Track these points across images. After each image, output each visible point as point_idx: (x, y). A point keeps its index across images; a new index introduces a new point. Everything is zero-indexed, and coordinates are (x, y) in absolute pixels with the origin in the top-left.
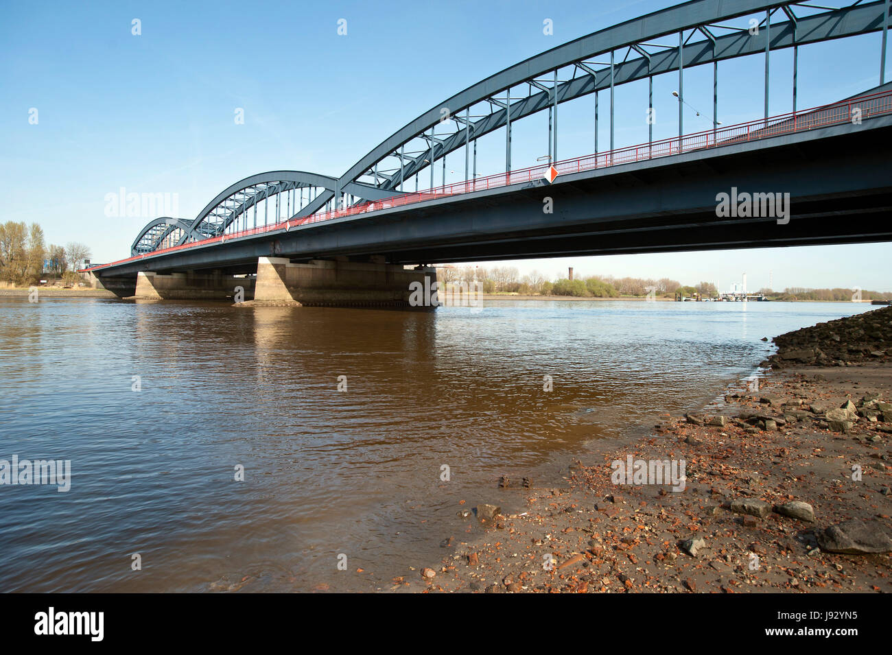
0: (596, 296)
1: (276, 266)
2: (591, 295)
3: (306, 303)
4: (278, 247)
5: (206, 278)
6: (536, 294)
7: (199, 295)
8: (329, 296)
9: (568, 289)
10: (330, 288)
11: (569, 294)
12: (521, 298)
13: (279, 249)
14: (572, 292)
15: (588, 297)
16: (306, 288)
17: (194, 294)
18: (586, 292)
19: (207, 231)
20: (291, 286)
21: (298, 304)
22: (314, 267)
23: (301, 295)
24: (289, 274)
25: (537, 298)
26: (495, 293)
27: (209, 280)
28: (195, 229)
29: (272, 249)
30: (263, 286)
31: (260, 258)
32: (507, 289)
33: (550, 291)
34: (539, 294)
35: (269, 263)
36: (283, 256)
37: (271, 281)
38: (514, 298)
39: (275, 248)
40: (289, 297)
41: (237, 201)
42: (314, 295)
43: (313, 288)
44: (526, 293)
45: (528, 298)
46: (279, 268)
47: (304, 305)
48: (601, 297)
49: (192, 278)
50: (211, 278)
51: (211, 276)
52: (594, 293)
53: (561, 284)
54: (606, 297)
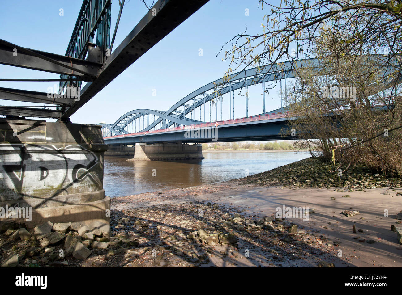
0: (284, 150)
1: (142, 146)
2: (281, 149)
3: (152, 159)
4: (142, 139)
5: (117, 147)
6: (257, 149)
7: (114, 154)
8: (160, 156)
9: (271, 147)
10: (161, 153)
11: (272, 149)
12: (250, 151)
13: (143, 140)
14: (273, 148)
15: (280, 150)
16: (152, 154)
17: (112, 154)
18: (279, 148)
19: (117, 129)
20: (146, 153)
21: (149, 159)
22: (155, 146)
23: (151, 156)
24: (146, 149)
25: (257, 151)
26: (238, 149)
27: (118, 148)
28: (113, 128)
29: (140, 140)
30: (137, 153)
31: (136, 144)
32: (245, 147)
33: (263, 148)
34: (258, 149)
35: (139, 145)
36: (144, 143)
37: (140, 151)
38: (247, 151)
39: (141, 140)
40: (146, 157)
41: (128, 118)
42: (155, 156)
43: (155, 153)
44: (252, 149)
45: (253, 151)
46: (143, 147)
47: (151, 160)
48: (286, 150)
49: (112, 147)
50: (119, 147)
51: (119, 146)
52: (283, 148)
53: (268, 145)
54: (289, 150)
